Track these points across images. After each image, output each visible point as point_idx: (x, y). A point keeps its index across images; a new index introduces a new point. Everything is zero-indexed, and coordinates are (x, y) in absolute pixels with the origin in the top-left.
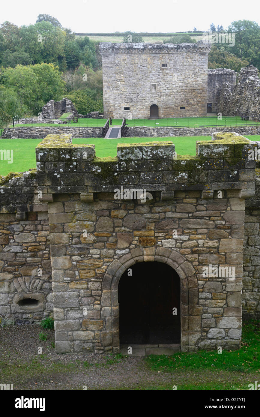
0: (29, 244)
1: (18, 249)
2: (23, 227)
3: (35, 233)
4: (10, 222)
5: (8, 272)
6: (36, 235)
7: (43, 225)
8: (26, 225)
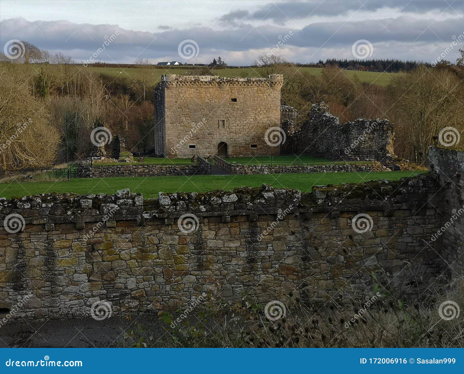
0: (418, 236)
1: (409, 240)
2: (414, 221)
3: (424, 226)
4: (406, 217)
5: (399, 259)
6: (424, 228)
7: (430, 219)
8: (417, 219)
